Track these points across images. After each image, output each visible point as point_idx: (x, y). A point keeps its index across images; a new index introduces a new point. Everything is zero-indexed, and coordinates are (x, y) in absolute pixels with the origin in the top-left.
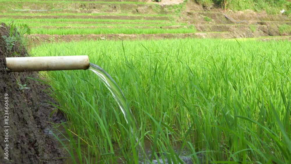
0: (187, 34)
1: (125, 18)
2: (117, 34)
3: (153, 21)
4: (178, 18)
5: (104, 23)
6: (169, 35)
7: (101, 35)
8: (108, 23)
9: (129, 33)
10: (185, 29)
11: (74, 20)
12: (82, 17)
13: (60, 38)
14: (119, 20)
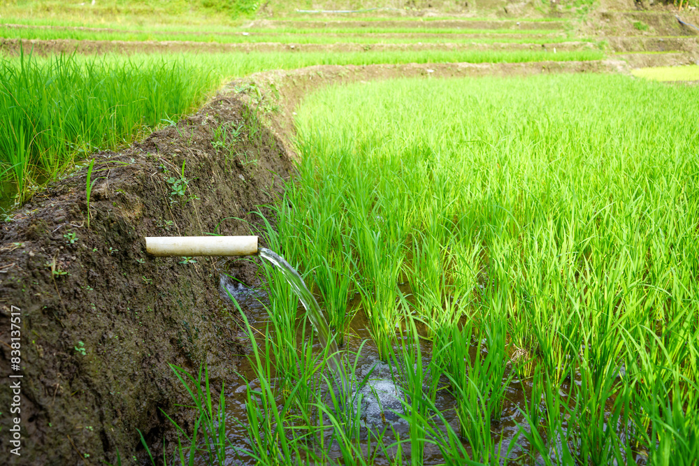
0: (588, 61)
1: (482, 25)
2: (456, 63)
3: (532, 32)
4: (582, 24)
5: (441, 36)
6: (552, 64)
7: (428, 64)
8: (450, 36)
9: (477, 62)
10: (588, 49)
11: (392, 30)
12: (406, 24)
14: (470, 31)
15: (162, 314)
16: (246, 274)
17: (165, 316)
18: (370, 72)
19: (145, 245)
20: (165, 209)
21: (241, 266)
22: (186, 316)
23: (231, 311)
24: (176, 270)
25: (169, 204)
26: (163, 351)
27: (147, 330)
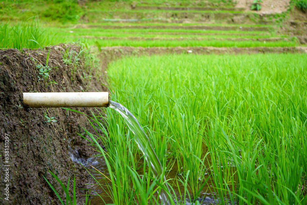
0: (287, 47)
1: (219, 28)
2: (206, 47)
3: (249, 32)
4: (279, 28)
5: (194, 34)
6: (265, 49)
7: (188, 48)
8: (200, 34)
9: (219, 47)
10: (285, 41)
11: (163, 30)
12: (172, 27)
13: (144, 51)
14: (212, 31)
15: (33, 152)
16: (86, 149)
17: (35, 154)
18: (152, 51)
19: (22, 97)
20: (34, 84)
21: (82, 145)
22: (49, 159)
23: (78, 168)
24: (42, 127)
25: (37, 81)
26: (33, 179)
27: (22, 160)
